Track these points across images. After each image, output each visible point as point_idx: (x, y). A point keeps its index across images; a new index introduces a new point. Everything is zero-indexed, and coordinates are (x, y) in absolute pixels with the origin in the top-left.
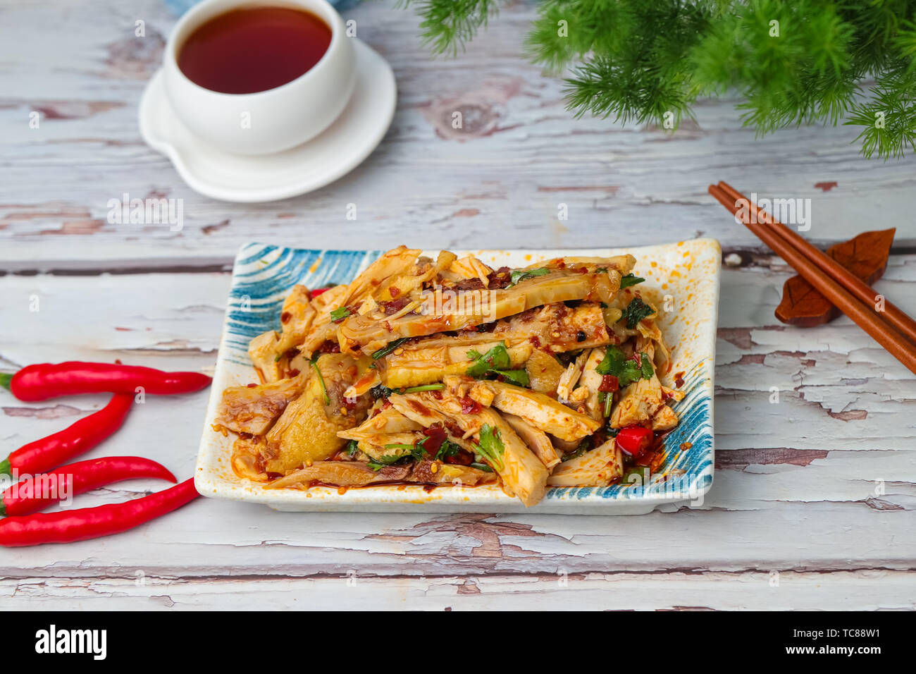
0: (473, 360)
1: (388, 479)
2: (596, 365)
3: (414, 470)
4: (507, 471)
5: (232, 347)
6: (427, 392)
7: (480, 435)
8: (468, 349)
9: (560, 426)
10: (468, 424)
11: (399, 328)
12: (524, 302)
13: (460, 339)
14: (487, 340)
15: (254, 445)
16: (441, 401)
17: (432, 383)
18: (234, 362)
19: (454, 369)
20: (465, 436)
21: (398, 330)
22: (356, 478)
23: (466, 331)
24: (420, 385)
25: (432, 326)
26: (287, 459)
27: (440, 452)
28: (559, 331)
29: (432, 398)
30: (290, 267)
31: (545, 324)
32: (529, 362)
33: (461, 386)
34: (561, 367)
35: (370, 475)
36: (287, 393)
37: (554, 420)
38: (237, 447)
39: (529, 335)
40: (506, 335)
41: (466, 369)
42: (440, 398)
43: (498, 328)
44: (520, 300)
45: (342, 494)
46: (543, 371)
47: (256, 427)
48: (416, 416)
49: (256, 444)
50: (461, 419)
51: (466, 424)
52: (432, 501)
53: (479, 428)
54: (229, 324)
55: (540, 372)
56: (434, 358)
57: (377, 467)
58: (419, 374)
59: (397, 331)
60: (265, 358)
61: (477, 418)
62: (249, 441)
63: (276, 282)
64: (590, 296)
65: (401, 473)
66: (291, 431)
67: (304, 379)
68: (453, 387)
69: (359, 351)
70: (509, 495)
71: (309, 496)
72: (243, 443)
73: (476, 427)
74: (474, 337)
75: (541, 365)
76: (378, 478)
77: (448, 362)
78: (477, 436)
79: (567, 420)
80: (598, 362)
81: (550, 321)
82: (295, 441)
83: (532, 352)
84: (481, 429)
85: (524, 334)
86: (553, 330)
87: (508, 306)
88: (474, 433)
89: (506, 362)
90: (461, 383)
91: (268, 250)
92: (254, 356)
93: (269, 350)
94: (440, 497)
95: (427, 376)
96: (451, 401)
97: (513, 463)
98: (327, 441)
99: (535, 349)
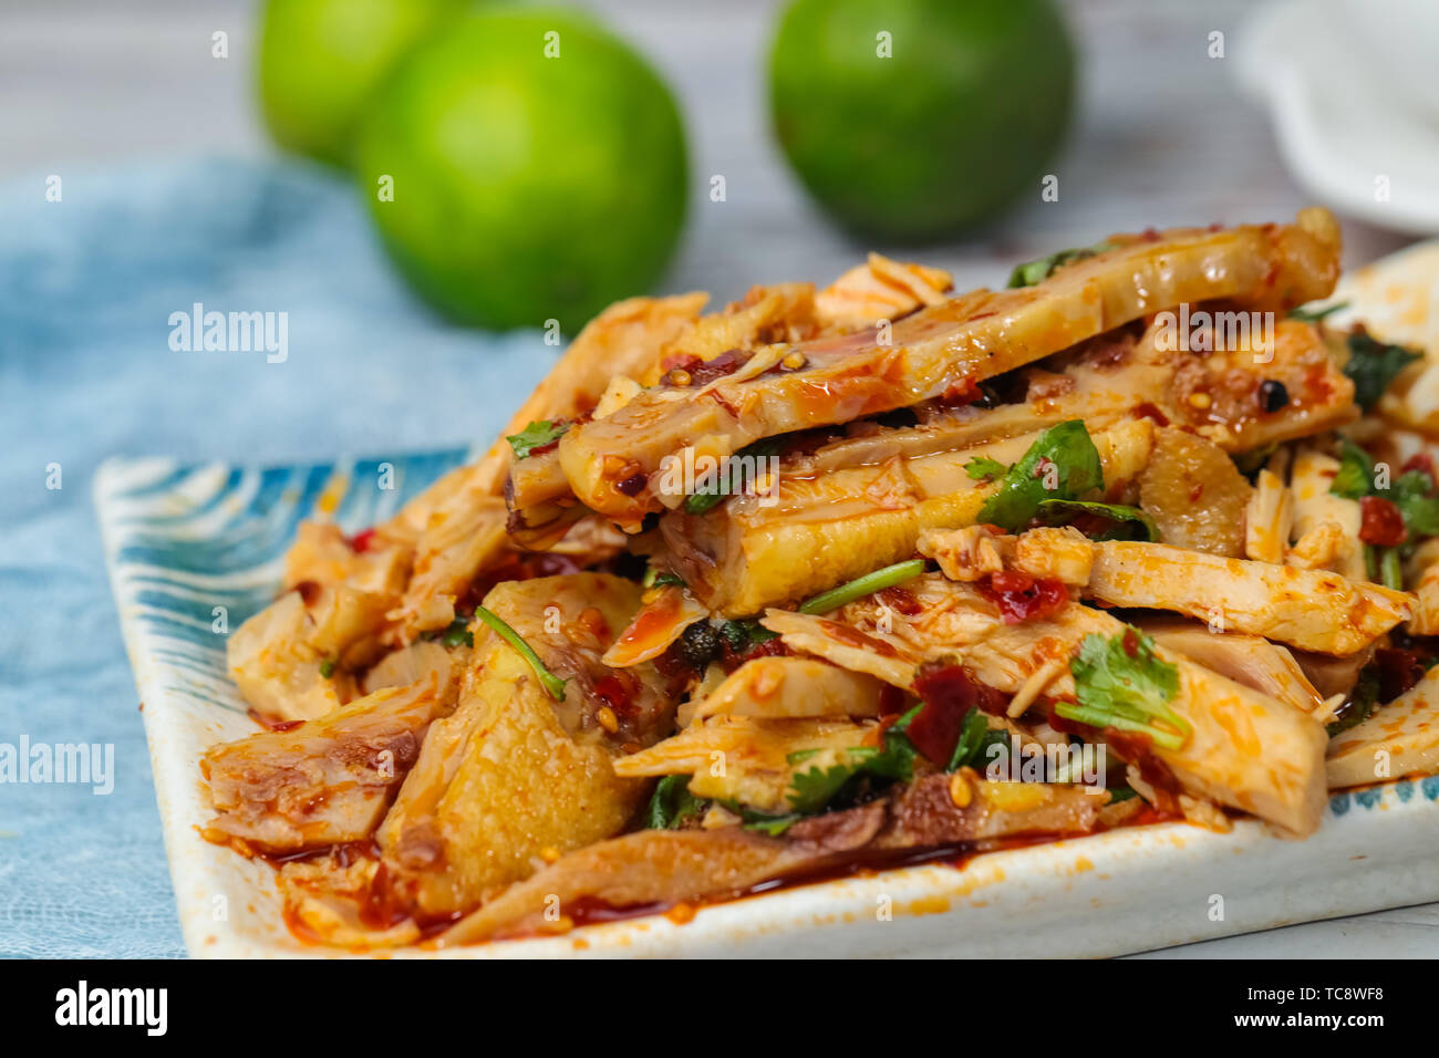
0: (989, 479)
1: (823, 852)
2: (1326, 483)
3: (899, 809)
4: (1204, 740)
5: (175, 663)
6: (867, 598)
7: (1077, 677)
8: (965, 457)
9: (1313, 608)
10: (1022, 664)
11: (759, 401)
12: (1098, 303)
13: (933, 431)
14: (1014, 426)
15: (341, 872)
16: (918, 619)
17: (881, 565)
18: (195, 695)
19: (944, 511)
20: (1015, 709)
21: (757, 409)
22: (719, 871)
23: (945, 404)
24: (841, 583)
25: (852, 389)
26: (471, 870)
27: (962, 750)
28: (1202, 388)
29: (886, 614)
30: (259, 507)
31: (1164, 372)
32: (1149, 474)
33: (984, 541)
34: (1243, 482)
35: (762, 854)
36: (410, 714)
37: (1289, 596)
38: (290, 883)
39: (1129, 402)
40: (1066, 409)
41: (977, 506)
42: (915, 609)
43: (1037, 389)
44: (1087, 297)
45: (685, 920)
46: (1194, 498)
47: (345, 818)
48: (860, 658)
49: (350, 864)
50: (990, 654)
51: (1014, 668)
52: (976, 896)
53: (1066, 657)
54: (145, 617)
55: (1185, 502)
56: (873, 490)
57: (775, 828)
58: (843, 536)
59: (752, 412)
60: (285, 678)
61: (1052, 632)
62: (326, 864)
63: (231, 549)
64: (1272, 279)
65: (860, 827)
66: (468, 785)
67: (444, 682)
68: (961, 549)
69: (642, 496)
70: (1216, 828)
71: (580, 944)
72: (304, 871)
73: (1058, 657)
74: (973, 421)
75: (1187, 477)
76: (788, 859)
77: (917, 495)
78: (1067, 685)
79: (1330, 586)
80: (1330, 474)
81: (1177, 361)
82: (487, 810)
83: (1154, 443)
84: (1076, 658)
85: (1117, 398)
86: (1187, 387)
87: (1057, 317)
88: (1053, 680)
89: (1093, 473)
90: (981, 535)
91: (182, 474)
92: (253, 674)
93: (293, 651)
94: (1000, 876)
95: (866, 538)
96: (950, 610)
97: (1224, 703)
98: (583, 802)
99: (1158, 431)
